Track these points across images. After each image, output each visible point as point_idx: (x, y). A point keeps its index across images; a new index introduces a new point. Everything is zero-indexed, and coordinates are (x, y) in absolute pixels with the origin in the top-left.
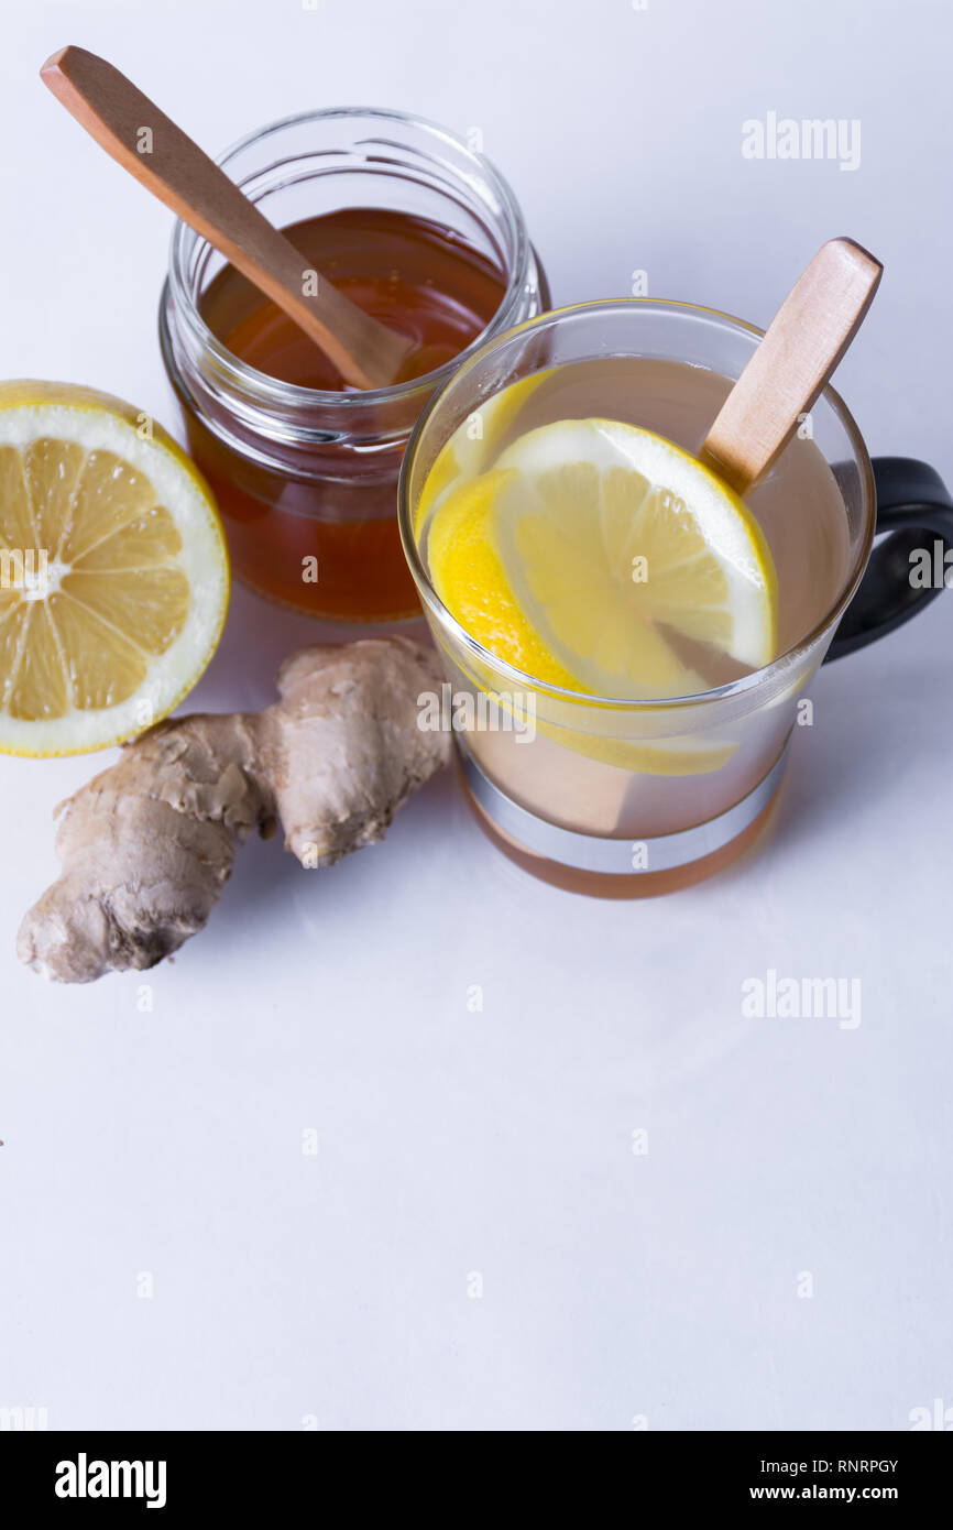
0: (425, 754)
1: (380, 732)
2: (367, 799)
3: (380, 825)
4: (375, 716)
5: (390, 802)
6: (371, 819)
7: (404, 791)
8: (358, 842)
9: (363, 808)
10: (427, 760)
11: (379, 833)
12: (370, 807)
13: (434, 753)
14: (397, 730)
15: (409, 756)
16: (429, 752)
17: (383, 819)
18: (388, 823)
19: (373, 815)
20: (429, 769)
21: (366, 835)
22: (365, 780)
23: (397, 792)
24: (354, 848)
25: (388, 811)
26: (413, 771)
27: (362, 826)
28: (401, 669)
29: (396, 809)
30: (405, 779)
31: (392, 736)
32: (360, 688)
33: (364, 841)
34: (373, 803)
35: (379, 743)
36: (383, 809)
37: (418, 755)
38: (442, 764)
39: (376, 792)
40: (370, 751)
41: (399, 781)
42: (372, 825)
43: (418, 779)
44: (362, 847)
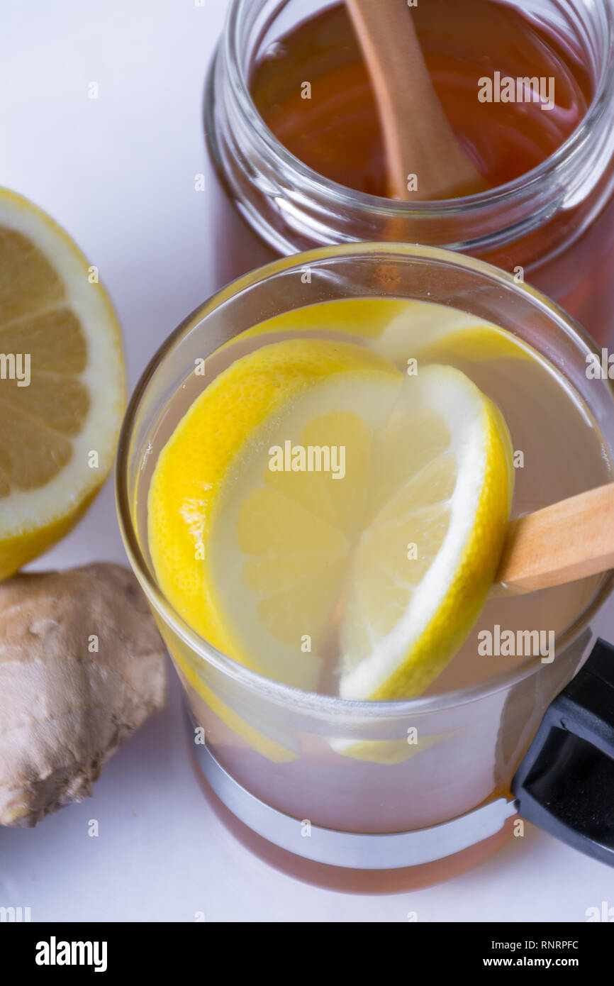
0: (136, 700)
1: (85, 677)
2: (71, 753)
3: (86, 781)
4: (79, 660)
5: (97, 755)
6: (76, 775)
7: (114, 740)
8: (62, 800)
9: (67, 763)
10: (138, 707)
11: (85, 790)
12: (76, 762)
13: (147, 697)
14: (104, 673)
15: (119, 703)
16: (141, 697)
17: (89, 775)
18: (95, 778)
19: (78, 770)
20: (141, 715)
21: (71, 792)
22: (69, 732)
23: (105, 743)
24: (58, 806)
25: (94, 764)
26: (123, 719)
27: (66, 782)
28: (109, 604)
29: (103, 762)
30: (114, 728)
31: (99, 681)
32: (62, 628)
33: (69, 798)
34: (78, 757)
35: (85, 690)
36: (89, 762)
37: (129, 700)
38: (155, 709)
39: (82, 744)
40: (74, 699)
41: (108, 731)
42: (77, 782)
43: (128, 728)
44: (68, 805)
